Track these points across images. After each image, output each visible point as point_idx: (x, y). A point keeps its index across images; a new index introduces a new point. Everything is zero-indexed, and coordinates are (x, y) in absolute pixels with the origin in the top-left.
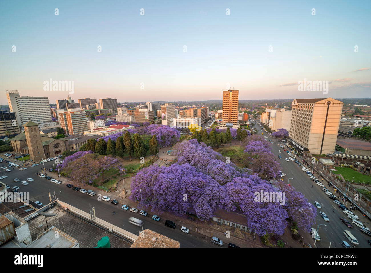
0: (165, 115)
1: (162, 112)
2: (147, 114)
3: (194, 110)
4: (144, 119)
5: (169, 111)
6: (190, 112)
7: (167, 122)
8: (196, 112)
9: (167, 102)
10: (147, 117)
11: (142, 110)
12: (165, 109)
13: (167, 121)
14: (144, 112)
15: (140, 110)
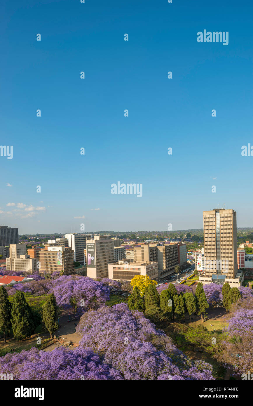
0: (93, 258)
1: (88, 252)
2: (61, 256)
3: (150, 248)
4: (55, 266)
5: (101, 249)
6: (143, 251)
7: (97, 272)
8: (155, 252)
9: (98, 233)
10: (60, 262)
11: (52, 249)
12: (94, 246)
13: (97, 269)
14: (55, 253)
15: (50, 249)
